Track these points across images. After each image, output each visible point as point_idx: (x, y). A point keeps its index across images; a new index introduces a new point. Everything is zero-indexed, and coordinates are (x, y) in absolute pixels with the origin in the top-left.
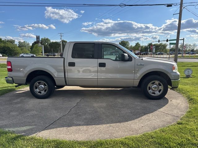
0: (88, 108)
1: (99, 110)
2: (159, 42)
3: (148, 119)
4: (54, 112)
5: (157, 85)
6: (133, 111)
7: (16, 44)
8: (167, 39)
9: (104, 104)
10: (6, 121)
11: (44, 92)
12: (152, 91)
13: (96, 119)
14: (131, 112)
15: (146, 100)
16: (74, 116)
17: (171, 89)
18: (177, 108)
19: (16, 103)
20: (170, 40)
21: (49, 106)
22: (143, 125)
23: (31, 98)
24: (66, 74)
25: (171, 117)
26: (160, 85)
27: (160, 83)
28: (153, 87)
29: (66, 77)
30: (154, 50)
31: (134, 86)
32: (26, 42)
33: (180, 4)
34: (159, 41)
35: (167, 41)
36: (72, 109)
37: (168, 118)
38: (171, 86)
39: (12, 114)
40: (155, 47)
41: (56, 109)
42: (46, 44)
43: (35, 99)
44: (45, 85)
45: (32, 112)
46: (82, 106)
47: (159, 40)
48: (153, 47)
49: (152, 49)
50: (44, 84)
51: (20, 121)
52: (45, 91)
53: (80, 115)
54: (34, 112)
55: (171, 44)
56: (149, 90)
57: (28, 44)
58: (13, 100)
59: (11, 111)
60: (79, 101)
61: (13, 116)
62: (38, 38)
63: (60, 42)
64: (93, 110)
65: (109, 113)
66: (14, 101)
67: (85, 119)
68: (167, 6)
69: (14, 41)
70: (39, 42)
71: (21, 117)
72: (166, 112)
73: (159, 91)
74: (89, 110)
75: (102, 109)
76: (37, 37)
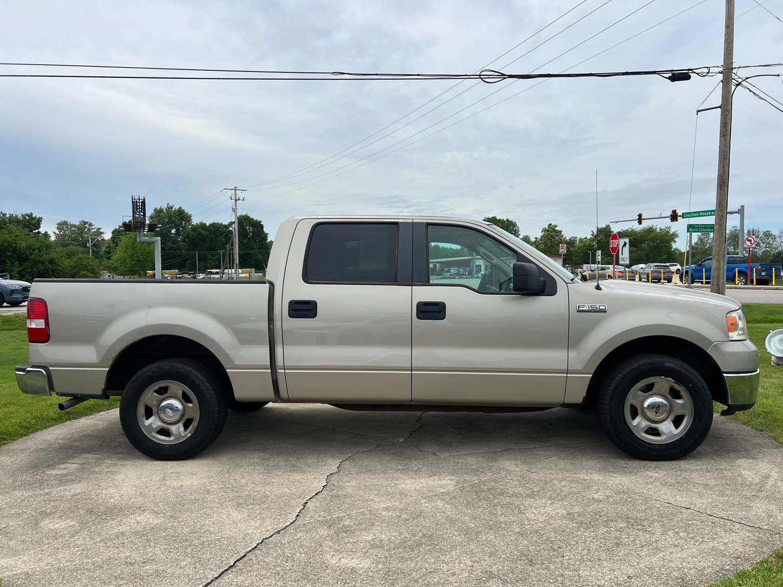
0: (377, 500)
1: (425, 505)
2: (640, 223)
3: (648, 544)
4: (235, 515)
5: (664, 397)
6: (577, 509)
7: (46, 235)
8: (674, 212)
9: (446, 482)
10: (25, 558)
11: (182, 429)
12: (645, 424)
13: (420, 544)
14: (569, 514)
15: (622, 462)
16: (324, 532)
17: (724, 413)
18: (761, 495)
19: (63, 480)
20: (684, 216)
21: (208, 492)
22: (631, 571)
23: (125, 459)
24: (279, 351)
25: (744, 533)
26: (676, 394)
27: (677, 387)
28: (649, 406)
29: (279, 362)
30: (625, 255)
31: (568, 401)
32: (90, 225)
33: (721, 69)
34: (640, 219)
35: (674, 217)
36: (309, 504)
37: (733, 537)
38: (725, 403)
39: (51, 526)
40: (627, 240)
41: (239, 505)
42: (173, 231)
43: (143, 462)
44: (186, 398)
45: (139, 518)
46: (350, 491)
47: (640, 216)
48: (622, 242)
49: (615, 249)
50: (180, 393)
51: (87, 557)
52: (186, 426)
53: (347, 530)
54: (146, 519)
55: (691, 228)
56: (633, 418)
57: (99, 233)
58: (49, 466)
59: (45, 514)
60: (334, 469)
61: (55, 535)
62: (139, 206)
63: (231, 224)
64: (401, 506)
65: (474, 518)
66: (54, 472)
67: (373, 546)
68: (669, 78)
69: (39, 221)
70: (144, 223)
71: (91, 538)
72: (722, 514)
73: (677, 422)
74: (387, 509)
75: (440, 504)
76: (135, 204)
